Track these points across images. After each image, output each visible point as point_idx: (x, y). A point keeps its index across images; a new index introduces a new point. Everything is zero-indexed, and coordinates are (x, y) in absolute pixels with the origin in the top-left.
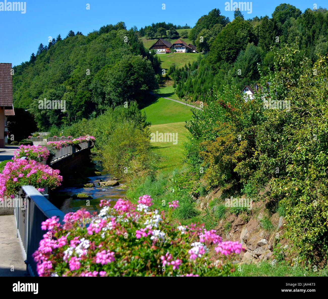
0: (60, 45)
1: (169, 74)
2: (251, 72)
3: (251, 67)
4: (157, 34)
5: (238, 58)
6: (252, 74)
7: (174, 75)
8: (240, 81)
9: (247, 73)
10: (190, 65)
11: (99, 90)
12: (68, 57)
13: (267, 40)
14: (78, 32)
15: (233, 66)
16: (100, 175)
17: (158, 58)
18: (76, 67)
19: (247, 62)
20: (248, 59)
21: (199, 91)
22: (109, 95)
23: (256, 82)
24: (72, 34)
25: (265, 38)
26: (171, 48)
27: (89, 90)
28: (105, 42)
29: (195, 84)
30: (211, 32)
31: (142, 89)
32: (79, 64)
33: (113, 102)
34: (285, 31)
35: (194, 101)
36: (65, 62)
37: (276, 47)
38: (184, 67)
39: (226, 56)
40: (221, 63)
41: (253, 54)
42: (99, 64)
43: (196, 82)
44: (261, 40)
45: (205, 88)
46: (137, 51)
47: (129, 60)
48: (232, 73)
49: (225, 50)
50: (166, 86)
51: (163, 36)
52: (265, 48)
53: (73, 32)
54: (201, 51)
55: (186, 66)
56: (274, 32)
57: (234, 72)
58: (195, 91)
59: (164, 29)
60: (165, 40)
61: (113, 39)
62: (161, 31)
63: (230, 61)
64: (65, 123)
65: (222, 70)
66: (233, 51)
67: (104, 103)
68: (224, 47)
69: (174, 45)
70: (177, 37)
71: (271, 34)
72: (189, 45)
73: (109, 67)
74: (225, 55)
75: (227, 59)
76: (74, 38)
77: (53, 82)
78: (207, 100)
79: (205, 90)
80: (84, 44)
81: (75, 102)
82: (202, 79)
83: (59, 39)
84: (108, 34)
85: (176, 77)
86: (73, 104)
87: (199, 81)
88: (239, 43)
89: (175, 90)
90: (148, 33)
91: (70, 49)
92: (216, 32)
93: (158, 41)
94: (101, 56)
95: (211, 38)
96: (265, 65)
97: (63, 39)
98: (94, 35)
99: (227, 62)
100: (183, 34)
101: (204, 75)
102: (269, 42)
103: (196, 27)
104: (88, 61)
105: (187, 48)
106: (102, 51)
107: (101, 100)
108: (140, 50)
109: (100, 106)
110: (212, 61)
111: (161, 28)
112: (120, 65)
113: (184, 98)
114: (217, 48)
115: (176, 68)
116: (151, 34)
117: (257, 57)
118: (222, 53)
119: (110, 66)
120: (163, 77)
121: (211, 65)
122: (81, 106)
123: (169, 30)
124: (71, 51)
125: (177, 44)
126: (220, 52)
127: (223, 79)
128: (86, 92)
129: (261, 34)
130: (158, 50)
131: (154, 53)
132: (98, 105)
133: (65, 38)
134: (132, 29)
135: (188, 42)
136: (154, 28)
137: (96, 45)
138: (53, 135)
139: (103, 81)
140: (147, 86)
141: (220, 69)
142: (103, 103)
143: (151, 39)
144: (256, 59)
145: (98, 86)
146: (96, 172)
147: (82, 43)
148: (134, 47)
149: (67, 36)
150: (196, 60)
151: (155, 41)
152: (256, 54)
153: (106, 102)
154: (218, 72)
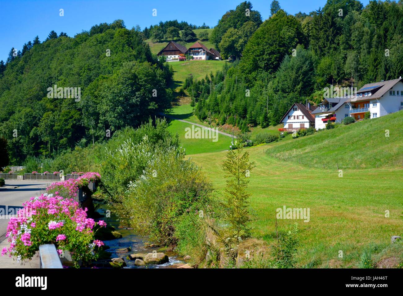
0: (38, 50)
1: (185, 89)
2: (301, 84)
3: (301, 78)
4: (168, 36)
5: (282, 66)
6: (302, 88)
7: (191, 89)
8: (284, 97)
9: (295, 86)
10: (212, 76)
11: (91, 109)
12: (49, 65)
13: (321, 42)
14: (62, 33)
15: (275, 77)
16: (121, 237)
17: (170, 66)
18: (59, 78)
19: (294, 72)
20: (295, 67)
21: (228, 111)
22: (105, 116)
23: (307, 98)
24: (53, 35)
25: (318, 39)
26: (186, 53)
27: (78, 110)
28: (99, 44)
29: (221, 101)
30: (240, 33)
31: (150, 107)
32: (64, 74)
33: (111, 125)
34: (346, 30)
35: (221, 125)
36: (44, 72)
37: (334, 50)
38: (204, 78)
39: (265, 64)
40: (258, 73)
41: (303, 60)
42: (91, 74)
43: (223, 99)
44: (312, 41)
45: (236, 107)
46: (142, 57)
47: (131, 69)
48: (274, 86)
49: (264, 54)
50: (180, 104)
51: (175, 39)
52: (319, 52)
53: (55, 33)
54: (227, 58)
55: (207, 78)
56: (331, 30)
57: (276, 85)
58: (222, 111)
59: (176, 28)
60: (178, 43)
61: (109, 42)
62: (172, 31)
63: (270, 70)
64: (44, 153)
65: (259, 82)
66: (275, 56)
67: (98, 126)
68: (261, 51)
69: (191, 49)
70: (193, 40)
71: (327, 33)
72: (211, 49)
73: (104, 78)
74: (264, 62)
75: (266, 68)
76: (56, 40)
77: (28, 99)
78: (239, 123)
79: (235, 109)
80: (71, 48)
81: (59, 126)
82: (232, 94)
83: (37, 42)
84: (103, 34)
85: (194, 92)
86: (55, 128)
87: (228, 97)
88: (284, 45)
89: (194, 109)
90: (155, 34)
91: (52, 55)
92: (247, 32)
93: (169, 44)
94: (93, 64)
95: (241, 41)
96: (319, 75)
97: (41, 43)
98: (84, 36)
99: (267, 71)
100: (202, 35)
101: (234, 89)
102: (324, 44)
103: (219, 26)
104: (75, 70)
105: (207, 54)
106: (96, 57)
107: (93, 123)
108: (146, 55)
109: (92, 131)
110: (245, 70)
111: (172, 28)
112: (120, 75)
113: (206, 120)
114: (253, 52)
115: (194, 80)
116: (158, 35)
117: (308, 64)
118: (259, 59)
119: (105, 76)
120: (176, 93)
121: (244, 76)
122: (67, 131)
123: (183, 31)
124: (53, 58)
125: (194, 48)
126: (257, 58)
127: (261, 94)
128: (73, 112)
129: (312, 32)
130: (169, 56)
131: (164, 60)
132: (89, 129)
133: (44, 40)
134: (133, 29)
135: (209, 46)
136: (163, 27)
137: (86, 49)
138: (31, 169)
139: (96, 97)
140: (156, 104)
141: (256, 80)
142: (96, 127)
143: (159, 42)
144: (307, 66)
145: (90, 104)
146: (113, 233)
147: (67, 46)
148: (138, 51)
149: (48, 38)
150: (221, 69)
151: (165, 45)
152: (306, 60)
153: (100, 125)
154: (254, 85)
